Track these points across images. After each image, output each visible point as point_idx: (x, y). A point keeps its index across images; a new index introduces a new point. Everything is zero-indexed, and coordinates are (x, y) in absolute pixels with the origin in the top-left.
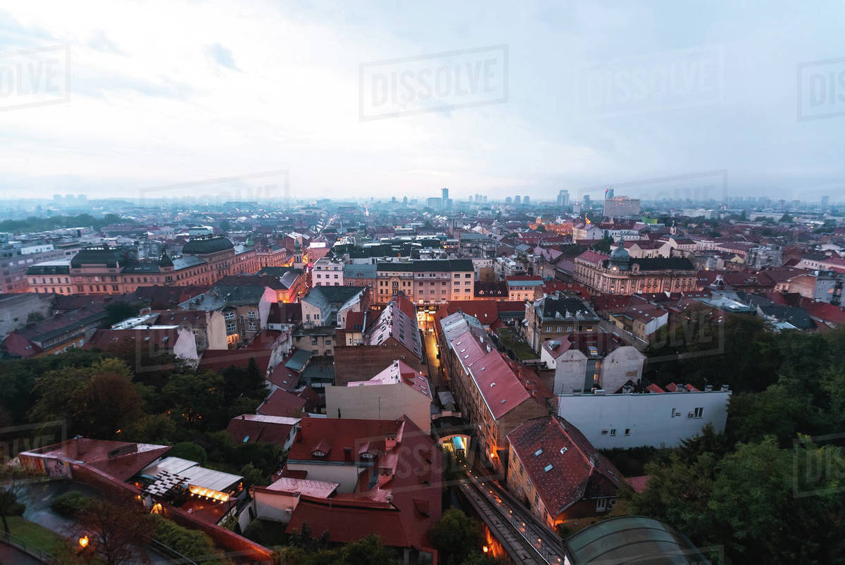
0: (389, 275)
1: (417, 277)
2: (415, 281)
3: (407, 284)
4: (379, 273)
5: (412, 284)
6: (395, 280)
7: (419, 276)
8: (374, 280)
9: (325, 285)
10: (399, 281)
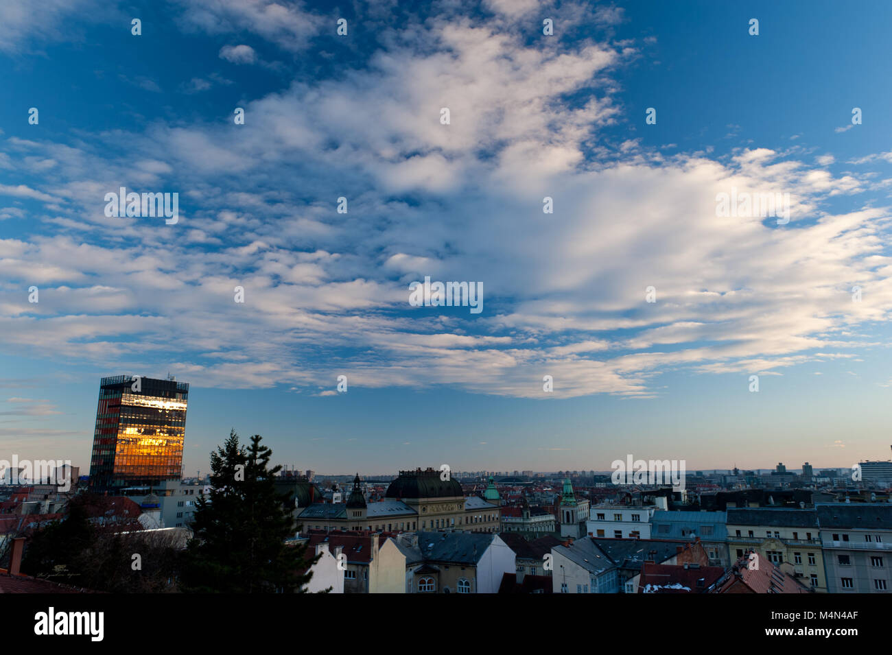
0: (755, 535)
1: (829, 542)
2: (826, 552)
3: (805, 558)
4: (732, 530)
5: (818, 557)
6: (773, 547)
7: (836, 538)
8: (722, 547)
9: (612, 536)
10: (784, 550)
